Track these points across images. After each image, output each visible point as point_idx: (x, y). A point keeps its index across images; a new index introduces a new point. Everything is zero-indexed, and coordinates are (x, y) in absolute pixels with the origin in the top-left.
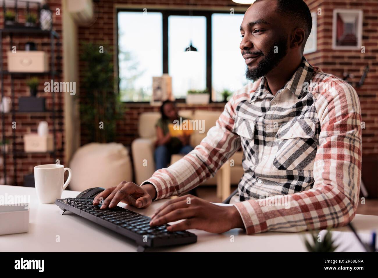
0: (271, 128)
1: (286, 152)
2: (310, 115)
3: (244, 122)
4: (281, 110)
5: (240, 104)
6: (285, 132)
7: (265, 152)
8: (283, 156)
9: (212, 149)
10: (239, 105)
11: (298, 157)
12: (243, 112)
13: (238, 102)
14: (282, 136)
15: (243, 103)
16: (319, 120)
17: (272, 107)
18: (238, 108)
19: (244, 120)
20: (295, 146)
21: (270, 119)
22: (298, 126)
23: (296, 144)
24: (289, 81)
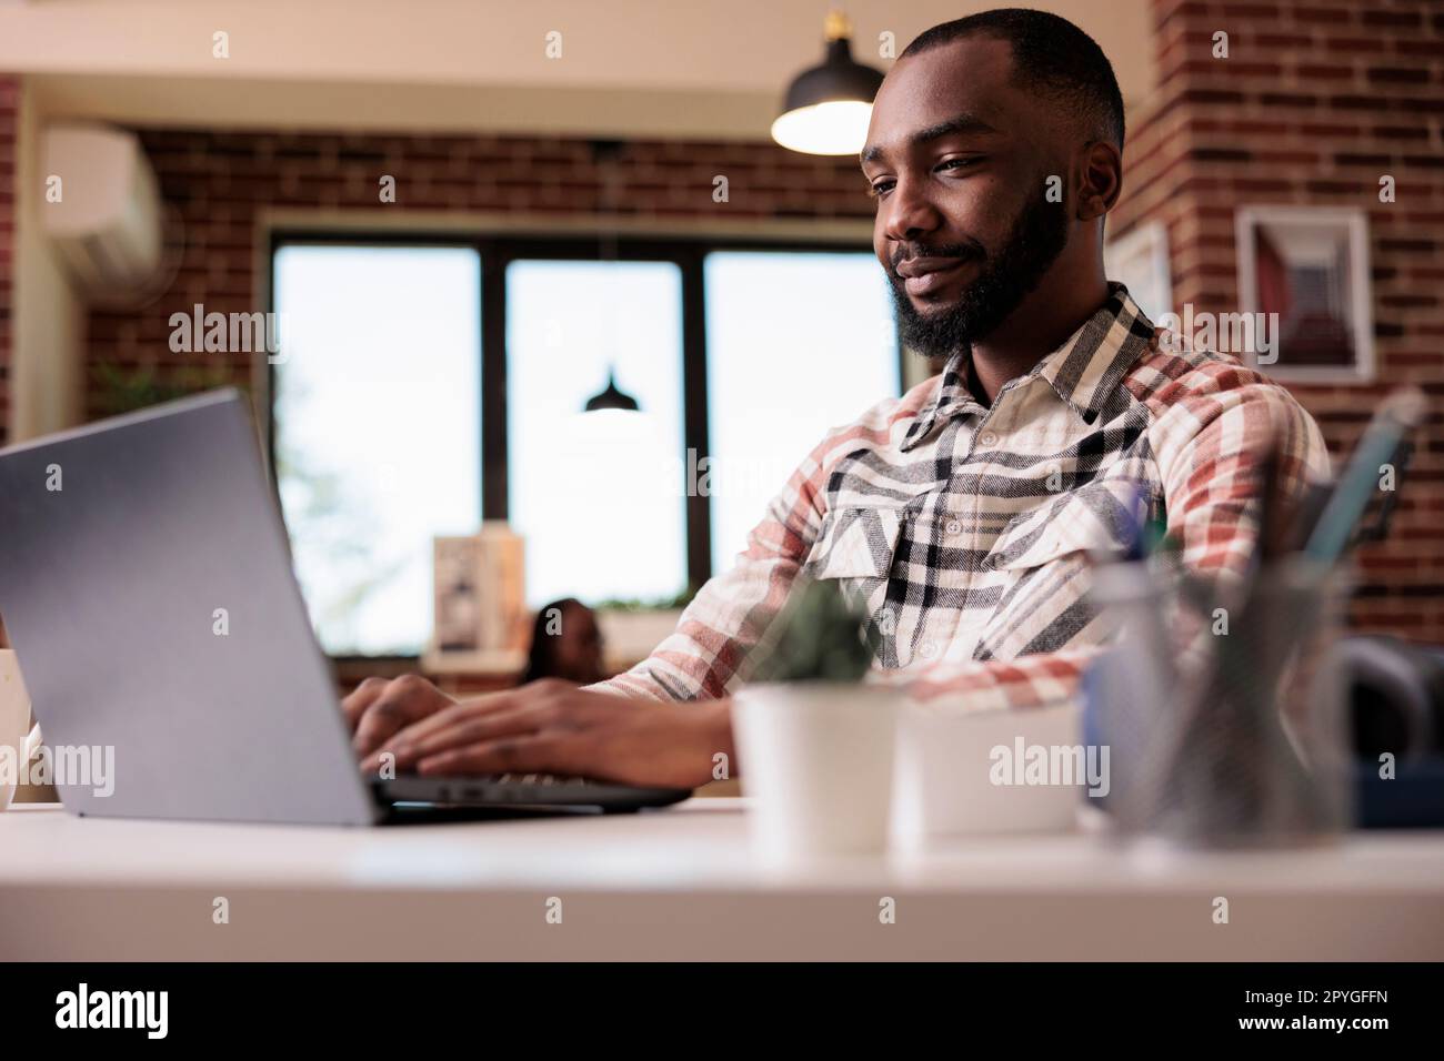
0: (967, 531)
1: (1028, 614)
2: (1127, 468)
3: (859, 522)
4: (1010, 460)
5: (842, 463)
6: (1022, 546)
7: (929, 628)
8: (1014, 628)
9: (723, 643)
10: (840, 470)
11: (1072, 635)
12: (855, 489)
13: (837, 460)
14: (1011, 560)
15: (856, 459)
16: (1162, 488)
17: (980, 451)
18: (836, 482)
19: (859, 511)
20: (1065, 589)
21: (970, 491)
22: (1080, 512)
23: (1066, 578)
24: (1054, 354)
